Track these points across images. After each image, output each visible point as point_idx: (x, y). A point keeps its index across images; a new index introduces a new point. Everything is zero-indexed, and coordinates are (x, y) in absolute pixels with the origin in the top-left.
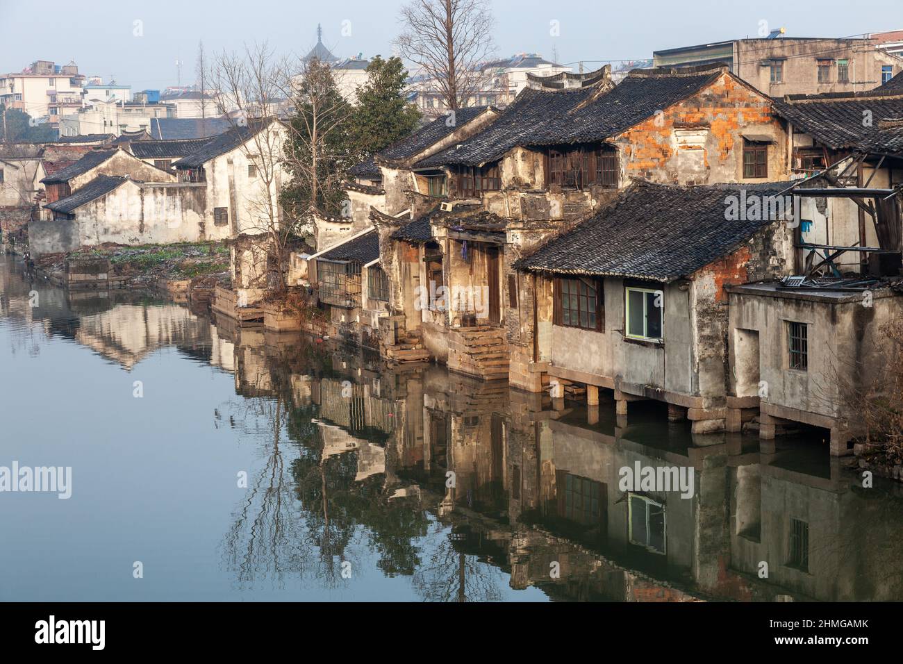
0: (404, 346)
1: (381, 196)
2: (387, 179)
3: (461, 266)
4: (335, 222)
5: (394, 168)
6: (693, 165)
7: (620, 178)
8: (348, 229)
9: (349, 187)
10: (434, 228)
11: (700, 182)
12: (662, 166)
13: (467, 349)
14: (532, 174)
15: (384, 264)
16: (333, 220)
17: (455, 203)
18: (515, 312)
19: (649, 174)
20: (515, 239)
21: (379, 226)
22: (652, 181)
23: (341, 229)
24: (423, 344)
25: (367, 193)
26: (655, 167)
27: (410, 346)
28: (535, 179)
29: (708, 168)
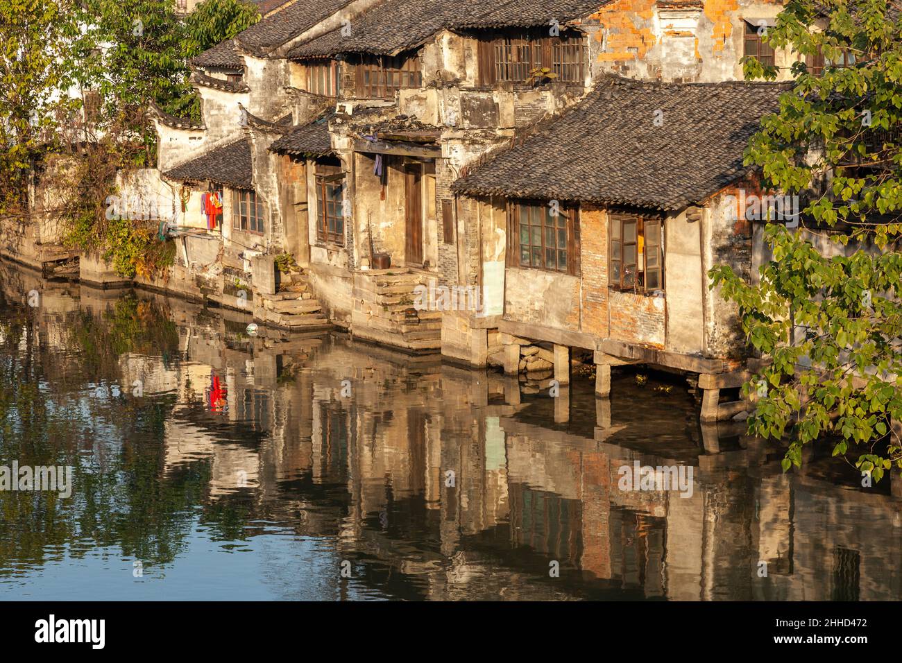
0: (287, 296)
1: (244, 95)
2: (252, 72)
3: (370, 189)
4: (183, 129)
5: (260, 57)
6: (681, 56)
7: (587, 73)
8: (200, 138)
9: (202, 82)
10: (335, 137)
11: (690, 80)
12: (642, 58)
13: (381, 299)
14: (462, 67)
15: (258, 185)
16: (180, 126)
17: (357, 103)
18: (452, 248)
19: (626, 69)
20: (453, 152)
21: (252, 135)
22: (629, 76)
23: (190, 138)
24: (312, 292)
25: (226, 91)
26: (633, 60)
27: (293, 296)
28: (465, 73)
29: (700, 61)
